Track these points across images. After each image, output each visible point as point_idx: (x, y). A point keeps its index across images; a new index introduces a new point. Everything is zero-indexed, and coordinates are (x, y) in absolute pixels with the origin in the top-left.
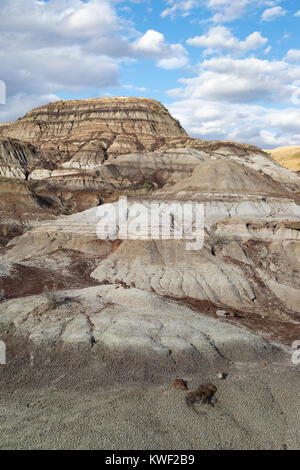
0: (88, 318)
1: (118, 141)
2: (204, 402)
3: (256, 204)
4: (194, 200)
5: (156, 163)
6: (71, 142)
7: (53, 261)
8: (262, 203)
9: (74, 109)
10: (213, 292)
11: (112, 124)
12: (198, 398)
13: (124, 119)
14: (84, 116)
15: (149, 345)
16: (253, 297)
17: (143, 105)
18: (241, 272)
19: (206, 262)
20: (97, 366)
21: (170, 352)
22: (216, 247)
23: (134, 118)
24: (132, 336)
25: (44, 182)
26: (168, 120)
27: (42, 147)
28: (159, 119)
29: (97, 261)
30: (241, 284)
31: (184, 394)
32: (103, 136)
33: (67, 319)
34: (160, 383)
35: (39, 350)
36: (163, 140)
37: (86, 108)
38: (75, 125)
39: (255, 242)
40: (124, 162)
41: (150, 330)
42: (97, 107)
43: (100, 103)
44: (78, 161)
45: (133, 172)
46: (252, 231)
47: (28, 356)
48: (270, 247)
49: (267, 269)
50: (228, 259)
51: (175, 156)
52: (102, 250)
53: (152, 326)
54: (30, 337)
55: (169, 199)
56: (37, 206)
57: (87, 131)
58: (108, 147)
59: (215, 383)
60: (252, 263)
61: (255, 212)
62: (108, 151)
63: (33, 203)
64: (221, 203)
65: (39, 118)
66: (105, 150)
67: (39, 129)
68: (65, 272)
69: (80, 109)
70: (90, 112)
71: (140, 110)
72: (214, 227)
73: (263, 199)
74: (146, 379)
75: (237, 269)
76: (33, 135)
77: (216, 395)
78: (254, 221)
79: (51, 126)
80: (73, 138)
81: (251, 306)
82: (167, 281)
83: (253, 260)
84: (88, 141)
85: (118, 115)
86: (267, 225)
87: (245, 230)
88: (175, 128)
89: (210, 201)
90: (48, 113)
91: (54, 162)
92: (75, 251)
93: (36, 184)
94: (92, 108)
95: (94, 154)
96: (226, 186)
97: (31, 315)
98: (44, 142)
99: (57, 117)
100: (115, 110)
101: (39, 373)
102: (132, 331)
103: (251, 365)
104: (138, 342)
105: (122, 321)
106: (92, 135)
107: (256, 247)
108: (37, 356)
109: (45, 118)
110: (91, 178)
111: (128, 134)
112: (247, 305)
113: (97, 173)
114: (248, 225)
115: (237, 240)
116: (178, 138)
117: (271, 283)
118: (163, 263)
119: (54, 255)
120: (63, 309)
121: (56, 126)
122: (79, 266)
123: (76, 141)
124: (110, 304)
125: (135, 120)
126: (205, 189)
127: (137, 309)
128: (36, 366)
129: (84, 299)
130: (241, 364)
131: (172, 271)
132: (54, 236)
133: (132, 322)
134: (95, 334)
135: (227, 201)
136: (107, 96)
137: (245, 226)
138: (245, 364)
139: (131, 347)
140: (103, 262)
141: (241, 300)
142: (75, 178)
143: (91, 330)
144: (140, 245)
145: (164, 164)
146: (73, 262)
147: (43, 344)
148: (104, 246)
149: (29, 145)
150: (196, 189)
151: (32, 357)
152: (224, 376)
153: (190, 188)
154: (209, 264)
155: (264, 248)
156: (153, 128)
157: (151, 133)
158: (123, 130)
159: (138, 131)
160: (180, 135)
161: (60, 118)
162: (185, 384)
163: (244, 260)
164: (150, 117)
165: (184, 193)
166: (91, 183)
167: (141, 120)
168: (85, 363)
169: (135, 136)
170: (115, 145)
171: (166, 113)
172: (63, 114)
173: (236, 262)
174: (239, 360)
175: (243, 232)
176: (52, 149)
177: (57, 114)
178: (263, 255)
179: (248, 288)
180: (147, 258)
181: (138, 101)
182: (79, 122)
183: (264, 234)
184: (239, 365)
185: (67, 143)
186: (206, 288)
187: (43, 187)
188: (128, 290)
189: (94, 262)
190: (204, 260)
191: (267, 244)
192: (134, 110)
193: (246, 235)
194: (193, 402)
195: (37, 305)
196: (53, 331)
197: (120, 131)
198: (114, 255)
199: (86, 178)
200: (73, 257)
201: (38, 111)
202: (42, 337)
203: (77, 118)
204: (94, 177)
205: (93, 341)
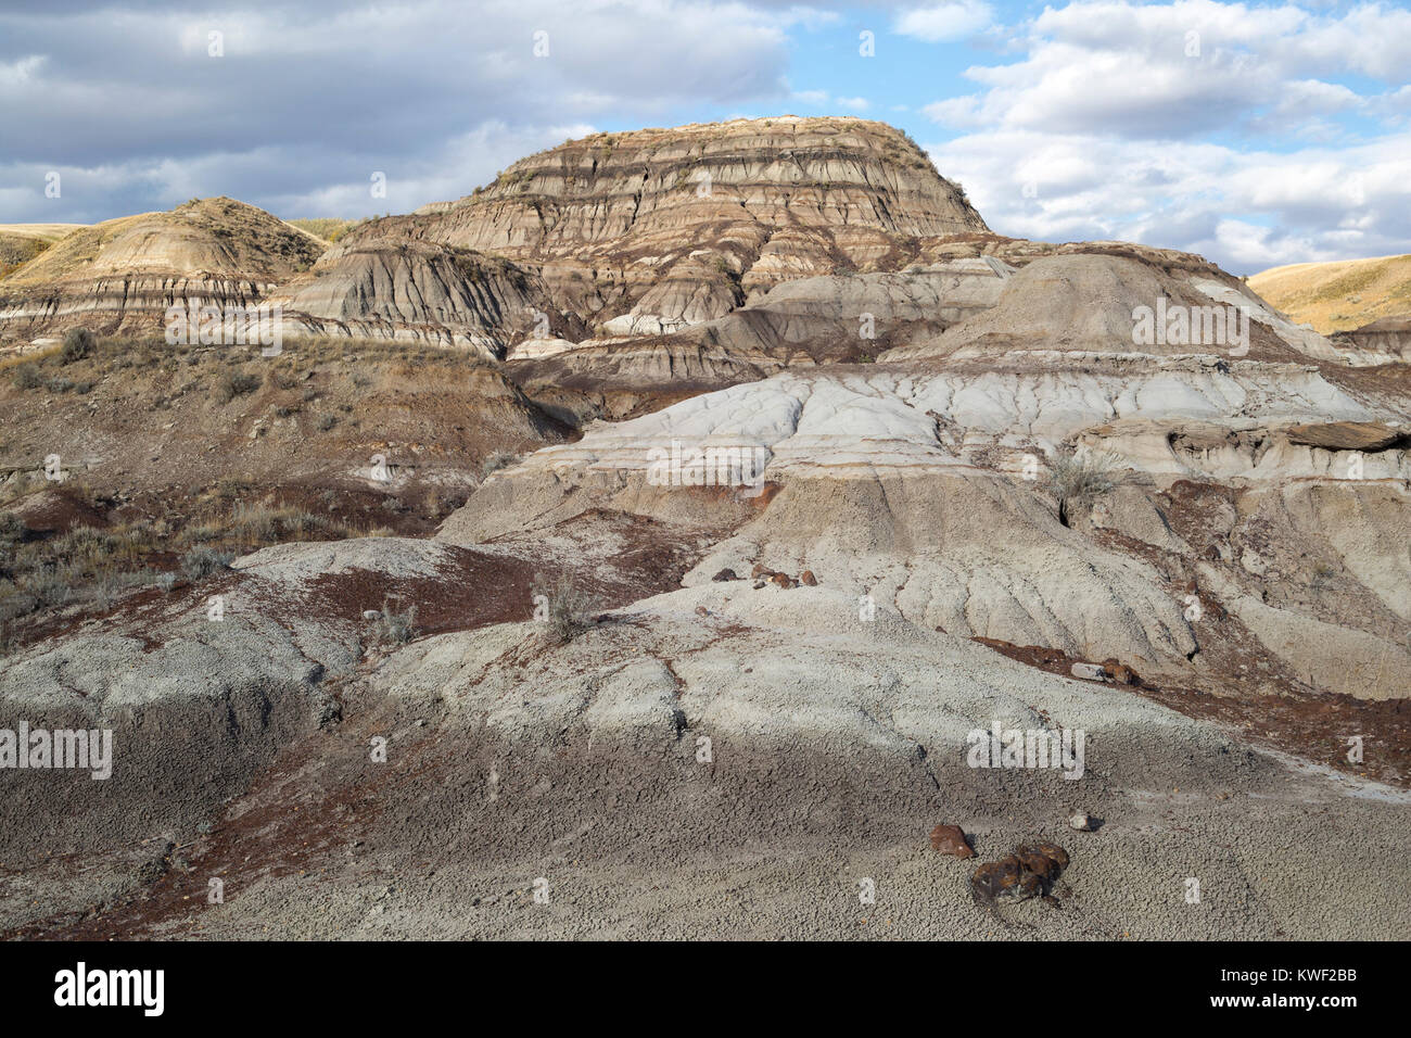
0: (668, 663)
1: (777, 251)
2: (1030, 892)
3: (1199, 380)
4: (1002, 371)
5: (892, 304)
6: (632, 257)
7: (572, 543)
8: (1218, 376)
9: (642, 158)
10: (1064, 631)
11: (755, 199)
12: (1008, 880)
13: (795, 184)
14: (671, 179)
15: (857, 727)
16: (1189, 647)
17: (851, 142)
18: (1151, 573)
19: (1040, 542)
20: (693, 797)
21: (923, 752)
22: (1072, 502)
23: (825, 179)
24: (802, 702)
25: (551, 364)
26: (929, 185)
27: (547, 271)
28: (899, 182)
29: (702, 543)
30: (1152, 609)
31: (965, 868)
32: (730, 235)
33: (604, 670)
34: (890, 838)
35: (516, 755)
36: (913, 244)
37: (679, 154)
38: (646, 206)
39: (1193, 489)
40: (793, 302)
41: (859, 690)
42: (710, 150)
43: (718, 138)
44: (656, 311)
45: (820, 331)
46: (1184, 455)
47: (482, 775)
48: (1243, 504)
49: (1236, 566)
50: (1110, 538)
51: (951, 281)
52: (718, 514)
53: (867, 679)
54: (490, 722)
55: (928, 370)
56: (528, 431)
57: (682, 223)
58: (747, 266)
59: (1063, 841)
60: (1185, 549)
61: (1197, 403)
62: (746, 280)
63: (516, 422)
64: (1087, 380)
65: (536, 187)
66: (735, 277)
67: (536, 220)
68: (605, 572)
69: (658, 157)
70: (689, 164)
71: (843, 155)
72: (1069, 447)
73: (1219, 366)
74: (843, 829)
75: (1137, 564)
76: (519, 238)
77: (1068, 876)
78: (1192, 426)
79: (573, 209)
80: (639, 243)
81: (1184, 673)
82: (919, 597)
83: (1190, 542)
84: (685, 252)
85: (775, 172)
86: (1233, 439)
87: (1166, 452)
88: (949, 210)
89: (1054, 373)
90: (563, 173)
91: (582, 315)
92: (635, 518)
93: (529, 369)
94: (695, 152)
95: (704, 290)
96: (1102, 330)
97: (495, 668)
98: (551, 258)
99: (592, 182)
100: (766, 158)
101: (516, 822)
102: (803, 694)
103: (1180, 798)
104: (821, 719)
105: (771, 667)
106: (696, 237)
107: (1199, 503)
108: (509, 772)
109: (554, 186)
110: (694, 351)
111: (804, 229)
112: (1171, 670)
113: (713, 335)
114: (1172, 438)
115: (1141, 482)
116: (960, 238)
117: (1248, 607)
118: (907, 546)
119: (571, 527)
120: (591, 644)
121: (589, 210)
122: (646, 557)
123: (648, 252)
124: (737, 630)
125: (826, 187)
126: (1040, 340)
127: (821, 640)
128: (509, 804)
129: (657, 619)
130: (1147, 795)
131: (933, 567)
132: (575, 481)
133: (803, 667)
134: (690, 705)
135: (1107, 373)
136: (742, 118)
137: (1163, 440)
138: (1162, 795)
139: (797, 735)
140: (721, 544)
141: (1152, 656)
142: (645, 351)
143: (678, 695)
144: (835, 493)
145: (915, 304)
146: (631, 547)
147: (526, 739)
148: (724, 503)
149: (508, 267)
150: (1011, 342)
151: (494, 778)
152: (1094, 825)
153: (991, 339)
154: (1051, 547)
155: (1225, 507)
156: (883, 209)
157: (877, 225)
158: (792, 217)
159: (836, 218)
160: (963, 229)
161: (600, 184)
162: (969, 841)
163: (1161, 538)
164: (874, 175)
165: (971, 353)
166: (694, 366)
167: (844, 186)
168: (657, 788)
169: (826, 233)
170: (767, 262)
171: (922, 163)
172: (609, 174)
173: (1137, 547)
174: (1142, 783)
175: (1158, 460)
176: (577, 277)
177: (592, 175)
178: (1221, 526)
179: (1172, 620)
180: (858, 531)
181: (836, 129)
182: (656, 195)
183: (1224, 465)
184: (1141, 797)
185: (621, 258)
186: (1040, 617)
187: (549, 380)
188: (793, 591)
189: (695, 546)
190: (1034, 535)
191: (1234, 495)
192: (823, 156)
193: (1167, 467)
194: (993, 894)
195: (512, 642)
196: (559, 700)
197: (782, 220)
198: (757, 527)
199: (679, 352)
200: (629, 532)
201: (532, 167)
202: (526, 717)
203: (652, 185)
204: (702, 347)
205: (681, 723)
